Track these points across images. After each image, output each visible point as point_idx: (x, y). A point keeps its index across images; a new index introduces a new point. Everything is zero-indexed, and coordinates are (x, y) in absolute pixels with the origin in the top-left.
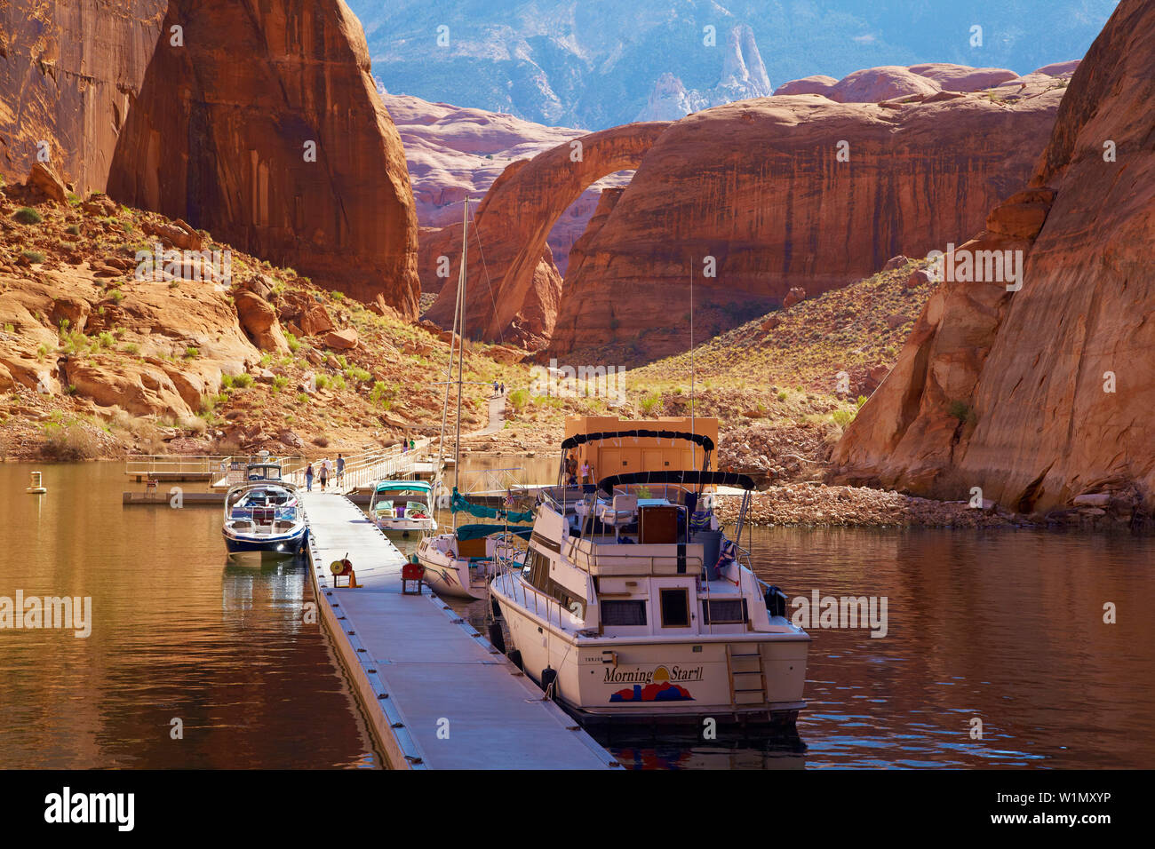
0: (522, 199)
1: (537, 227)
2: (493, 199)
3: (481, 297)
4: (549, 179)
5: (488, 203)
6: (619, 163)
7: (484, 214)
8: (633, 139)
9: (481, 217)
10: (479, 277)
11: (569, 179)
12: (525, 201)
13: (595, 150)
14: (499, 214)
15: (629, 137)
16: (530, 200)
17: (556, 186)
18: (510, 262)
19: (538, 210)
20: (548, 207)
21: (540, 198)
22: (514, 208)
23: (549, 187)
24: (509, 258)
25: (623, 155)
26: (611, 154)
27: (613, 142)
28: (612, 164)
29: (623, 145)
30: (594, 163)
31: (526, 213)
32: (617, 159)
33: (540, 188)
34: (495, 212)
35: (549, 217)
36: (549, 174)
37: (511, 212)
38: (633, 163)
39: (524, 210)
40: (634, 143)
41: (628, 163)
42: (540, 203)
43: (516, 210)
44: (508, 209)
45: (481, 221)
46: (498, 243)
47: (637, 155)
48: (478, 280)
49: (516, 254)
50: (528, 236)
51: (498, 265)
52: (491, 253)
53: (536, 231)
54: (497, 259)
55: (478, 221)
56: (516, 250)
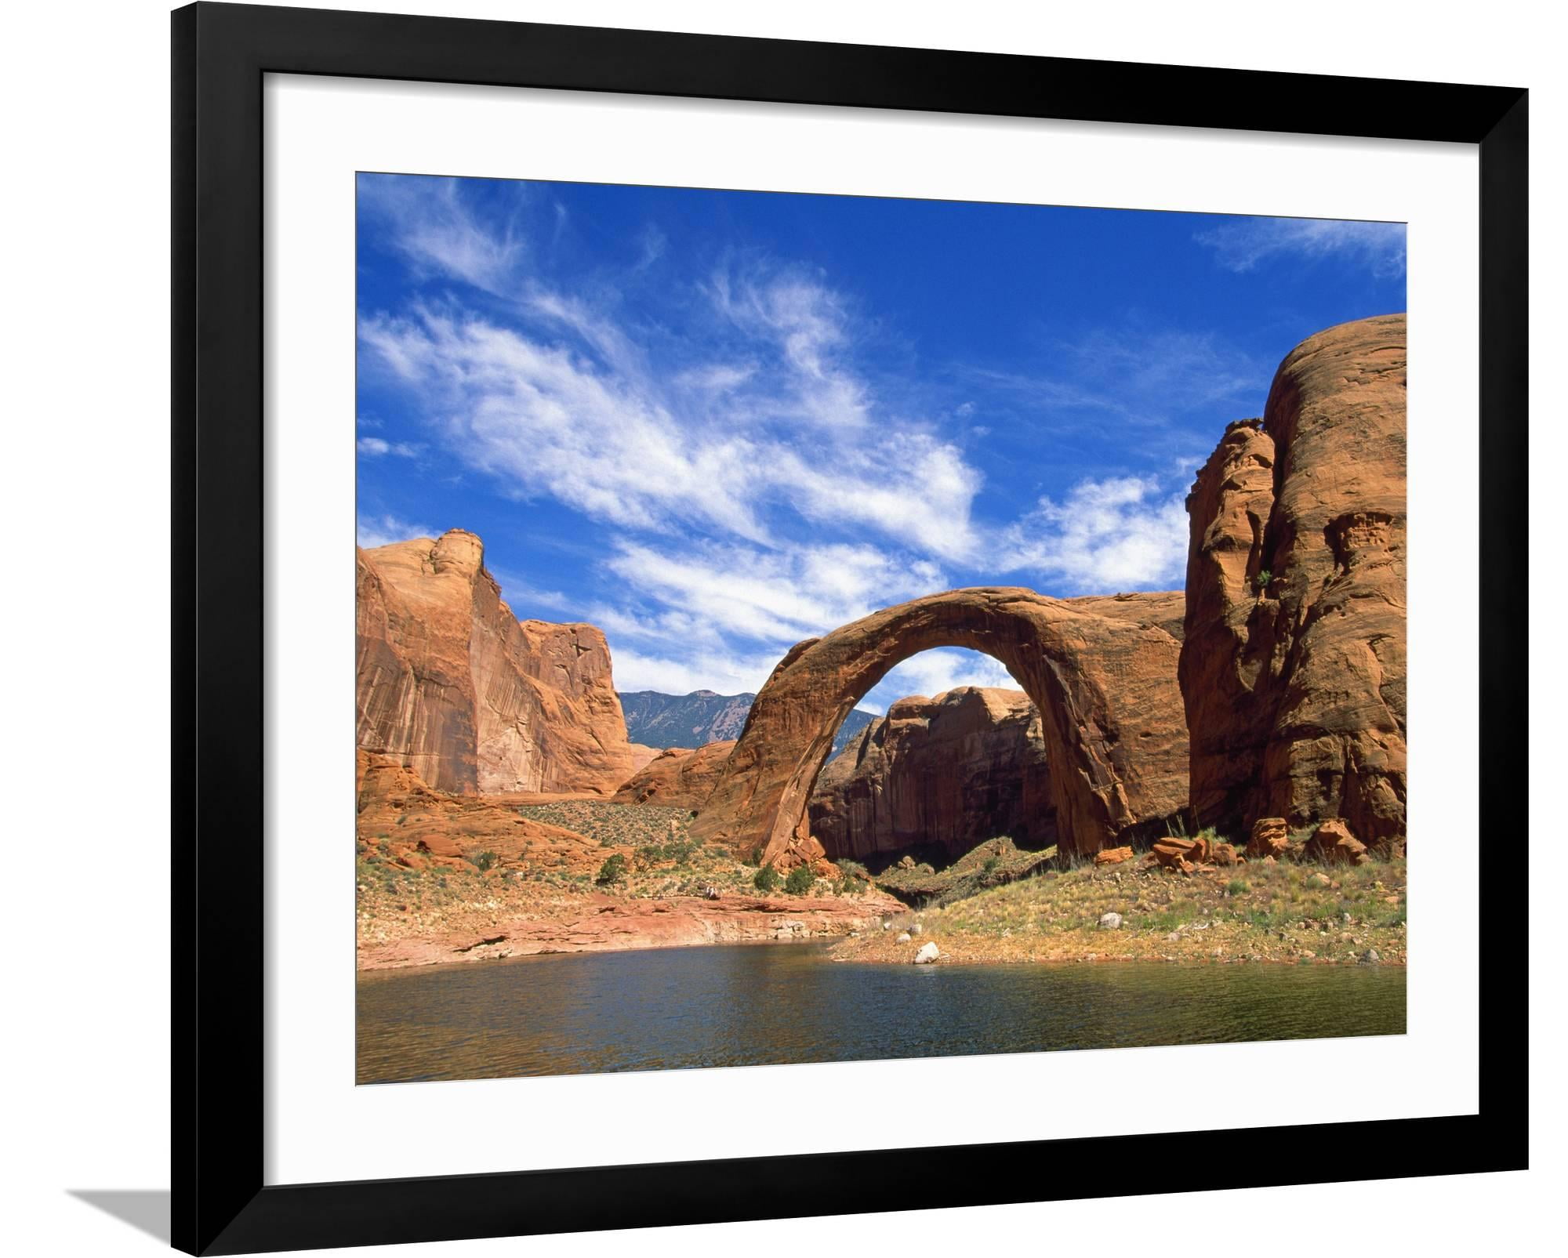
10: (758, 781)
24: (795, 755)
48: (756, 785)
51: (780, 765)
52: (772, 751)
53: (828, 722)
54: (779, 758)
55: (757, 713)
56: (804, 745)
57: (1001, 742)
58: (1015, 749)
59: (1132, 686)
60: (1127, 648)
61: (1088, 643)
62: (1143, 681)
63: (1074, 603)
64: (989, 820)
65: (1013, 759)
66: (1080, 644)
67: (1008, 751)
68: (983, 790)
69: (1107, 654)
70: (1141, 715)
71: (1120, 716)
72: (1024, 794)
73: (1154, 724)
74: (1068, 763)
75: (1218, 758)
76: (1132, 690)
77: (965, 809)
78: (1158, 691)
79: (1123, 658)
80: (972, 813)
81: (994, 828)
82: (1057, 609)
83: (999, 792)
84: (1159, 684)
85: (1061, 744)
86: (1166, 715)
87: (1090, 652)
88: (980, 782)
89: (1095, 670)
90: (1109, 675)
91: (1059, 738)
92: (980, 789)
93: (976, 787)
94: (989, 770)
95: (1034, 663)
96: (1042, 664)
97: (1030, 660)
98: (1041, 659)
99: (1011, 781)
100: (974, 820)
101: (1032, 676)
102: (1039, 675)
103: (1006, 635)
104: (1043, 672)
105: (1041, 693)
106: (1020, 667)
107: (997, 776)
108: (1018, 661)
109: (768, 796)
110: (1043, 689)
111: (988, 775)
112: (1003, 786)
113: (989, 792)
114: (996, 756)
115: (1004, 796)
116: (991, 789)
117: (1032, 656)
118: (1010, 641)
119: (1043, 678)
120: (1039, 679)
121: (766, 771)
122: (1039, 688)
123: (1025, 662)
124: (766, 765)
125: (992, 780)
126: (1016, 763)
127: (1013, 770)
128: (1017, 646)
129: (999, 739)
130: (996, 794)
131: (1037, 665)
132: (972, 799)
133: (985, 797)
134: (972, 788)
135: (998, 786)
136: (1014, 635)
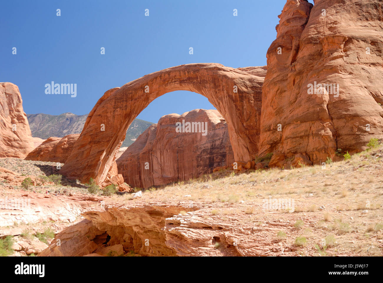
0: (115, 108)
1: (124, 122)
2: (98, 109)
3: (92, 161)
4: (132, 96)
5: (95, 111)
6: (173, 86)
7: (93, 117)
8: (181, 72)
9: (91, 119)
10: (90, 150)
11: (143, 96)
12: (117, 108)
13: (159, 79)
14: (101, 117)
15: (179, 71)
16: (120, 108)
17: (136, 99)
18: (108, 141)
19: (125, 113)
20: (130, 112)
21: (126, 106)
22: (111, 112)
23: (132, 100)
24: (108, 139)
25: (175, 82)
26: (168, 81)
27: (169, 74)
28: (168, 87)
29: (175, 76)
30: (158, 86)
31: (118, 115)
33: (126, 101)
34: (99, 115)
35: (131, 117)
36: (132, 93)
37: (109, 115)
38: (181, 85)
39: (116, 113)
40: (182, 74)
41: (178, 85)
42: (126, 109)
43: (112, 114)
44: (107, 113)
45: (91, 121)
47: (184, 81)
48: (90, 152)
49: (112, 137)
50: (119, 127)
51: (101, 143)
52: (97, 137)
53: (123, 124)
54: (100, 140)
55: (90, 121)
56: (112, 135)
57: (215, 135)
58: (223, 138)
61: (249, 88)
63: (243, 70)
65: (222, 143)
66: (245, 89)
67: (219, 139)
68: (207, 157)
72: (227, 159)
74: (238, 142)
75: (268, 133)
77: (198, 166)
80: (201, 168)
82: (235, 73)
83: (215, 158)
85: (235, 134)
87: (249, 93)
88: (205, 153)
91: (234, 131)
92: (205, 157)
93: (203, 156)
94: (209, 148)
95: (222, 98)
96: (226, 98)
97: (220, 96)
98: (225, 96)
99: (221, 153)
100: (202, 171)
101: (221, 103)
102: (224, 103)
103: (208, 85)
104: (226, 101)
105: (225, 111)
106: (215, 99)
107: (214, 151)
108: (214, 97)
109: (96, 156)
110: (227, 109)
111: (209, 150)
112: (216, 155)
113: (210, 158)
114: (213, 142)
115: (217, 160)
116: (211, 157)
117: (221, 94)
118: (210, 88)
119: (226, 104)
120: (224, 105)
121: (94, 146)
122: (225, 109)
123: (218, 97)
124: (94, 144)
125: (211, 153)
126: (223, 145)
127: (222, 148)
128: (213, 90)
129: (214, 134)
130: (213, 159)
131: (223, 98)
132: (201, 162)
133: (208, 161)
134: (201, 156)
135: (214, 155)
136: (212, 85)
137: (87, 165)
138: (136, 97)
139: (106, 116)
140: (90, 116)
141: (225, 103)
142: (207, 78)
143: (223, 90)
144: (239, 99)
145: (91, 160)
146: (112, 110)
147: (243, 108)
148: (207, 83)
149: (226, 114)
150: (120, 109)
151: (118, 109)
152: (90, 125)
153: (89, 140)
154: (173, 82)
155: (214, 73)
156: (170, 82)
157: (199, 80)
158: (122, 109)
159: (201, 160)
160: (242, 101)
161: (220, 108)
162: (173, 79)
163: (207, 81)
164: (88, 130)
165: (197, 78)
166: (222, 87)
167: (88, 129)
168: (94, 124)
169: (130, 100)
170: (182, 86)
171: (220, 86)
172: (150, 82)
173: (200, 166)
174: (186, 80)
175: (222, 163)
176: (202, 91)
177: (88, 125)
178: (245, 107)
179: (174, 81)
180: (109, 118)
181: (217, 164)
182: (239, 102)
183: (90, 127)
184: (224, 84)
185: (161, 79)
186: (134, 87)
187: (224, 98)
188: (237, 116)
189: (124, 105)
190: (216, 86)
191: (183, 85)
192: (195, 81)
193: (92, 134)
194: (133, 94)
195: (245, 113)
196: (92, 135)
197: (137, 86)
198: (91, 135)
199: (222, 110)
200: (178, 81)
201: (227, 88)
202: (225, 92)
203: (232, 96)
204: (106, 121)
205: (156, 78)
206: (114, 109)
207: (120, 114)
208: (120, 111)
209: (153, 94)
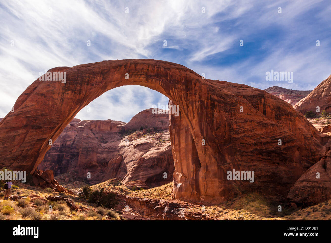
0: (66, 90)
4: (88, 80)
5: (35, 88)
6: (137, 79)
7: (31, 96)
8: (150, 66)
9: (28, 97)
10: (25, 136)
11: (101, 82)
14: (45, 97)
15: (148, 65)
16: (73, 91)
17: (93, 85)
18: (52, 128)
20: (84, 98)
21: (80, 90)
22: (59, 94)
23: (87, 85)
24: (52, 126)
25: (141, 75)
26: (133, 73)
27: (136, 66)
28: (132, 79)
29: (143, 69)
30: (120, 76)
31: (68, 99)
32: (136, 76)
33: (81, 84)
34: (42, 95)
35: (82, 105)
36: (89, 77)
37: (56, 96)
38: (146, 80)
39: (67, 96)
40: (150, 68)
41: (143, 80)
42: (80, 94)
43: (60, 96)
44: (54, 94)
45: (29, 99)
46: (42, 115)
47: (151, 76)
48: (24, 138)
49: (58, 124)
50: (67, 114)
51: (42, 129)
52: (37, 121)
53: (72, 111)
54: (42, 125)
55: (26, 99)
56: (58, 121)
58: (75, 140)
59: (236, 120)
60: (233, 103)
61: (218, 98)
62: (240, 119)
64: (57, 167)
65: (73, 143)
66: (215, 98)
67: (71, 140)
68: (56, 155)
69: (226, 104)
70: (240, 134)
71: (232, 133)
72: (79, 158)
73: (246, 139)
76: (236, 122)
78: (246, 125)
79: (232, 107)
80: (49, 163)
81: (60, 170)
83: (64, 156)
84: (247, 122)
86: (250, 135)
87: (219, 102)
88: (54, 151)
89: (221, 110)
90: (227, 114)
92: (54, 154)
93: (52, 153)
94: (59, 146)
95: (192, 102)
96: (197, 103)
97: (191, 100)
98: (197, 101)
99: (71, 152)
100: (49, 166)
101: (191, 107)
102: (194, 108)
103: (179, 86)
104: (197, 106)
105: (194, 116)
106: (184, 102)
107: (64, 150)
108: (183, 99)
109: (34, 145)
110: (196, 115)
111: (59, 149)
112: (66, 154)
113: (58, 155)
114: (64, 142)
115: (66, 158)
116: (60, 154)
117: (192, 98)
118: (181, 89)
119: (197, 109)
120: (194, 109)
121: (32, 132)
122: (194, 113)
123: (188, 100)
124: (32, 129)
125: (61, 151)
126: (75, 145)
127: (73, 148)
128: (184, 92)
129: (66, 135)
130: (62, 157)
131: (194, 103)
132: (49, 158)
133: (56, 157)
134: (49, 153)
135: (64, 153)
136: (184, 87)
137: (21, 155)
138: (94, 82)
139: (52, 97)
140: (27, 94)
141: (196, 107)
142: (179, 79)
143: (195, 94)
144: (210, 106)
145: (26, 149)
146: (61, 91)
147: (213, 116)
148: (178, 83)
149: (193, 119)
150: (72, 93)
151: (70, 92)
152: (27, 104)
153: (25, 123)
154: (139, 75)
155: (186, 74)
156: (135, 74)
157: (169, 78)
158: (75, 93)
159: (49, 156)
160: (213, 108)
161: (188, 112)
162: (139, 72)
163: (178, 81)
164: (24, 110)
165: (167, 76)
166: (195, 90)
167: (22, 108)
168: (33, 104)
169: (86, 84)
170: (148, 81)
171: (192, 89)
172: (113, 69)
173: (48, 161)
174: (154, 76)
175: (71, 161)
176: (171, 91)
177: (24, 105)
178: (215, 116)
179: (139, 73)
180: (56, 101)
181: (67, 161)
182: (210, 109)
183: (26, 107)
184: (197, 88)
185: (125, 68)
186: (93, 71)
187: (196, 103)
188: (207, 123)
189: (78, 88)
190: (187, 89)
191: (150, 81)
192: (164, 78)
193: (29, 115)
194: (91, 78)
195: (215, 122)
196: (29, 117)
197: (97, 70)
198: (27, 117)
199: (189, 115)
200: (143, 75)
201: (200, 93)
202: (198, 96)
203: (204, 102)
204: (51, 103)
205: (121, 66)
206: (64, 91)
207: (71, 98)
208: (71, 95)
209: (113, 83)
